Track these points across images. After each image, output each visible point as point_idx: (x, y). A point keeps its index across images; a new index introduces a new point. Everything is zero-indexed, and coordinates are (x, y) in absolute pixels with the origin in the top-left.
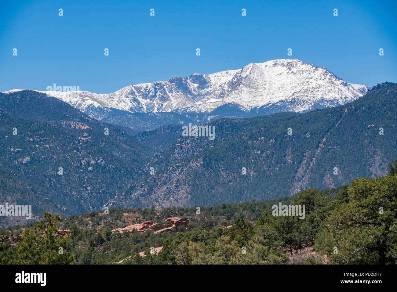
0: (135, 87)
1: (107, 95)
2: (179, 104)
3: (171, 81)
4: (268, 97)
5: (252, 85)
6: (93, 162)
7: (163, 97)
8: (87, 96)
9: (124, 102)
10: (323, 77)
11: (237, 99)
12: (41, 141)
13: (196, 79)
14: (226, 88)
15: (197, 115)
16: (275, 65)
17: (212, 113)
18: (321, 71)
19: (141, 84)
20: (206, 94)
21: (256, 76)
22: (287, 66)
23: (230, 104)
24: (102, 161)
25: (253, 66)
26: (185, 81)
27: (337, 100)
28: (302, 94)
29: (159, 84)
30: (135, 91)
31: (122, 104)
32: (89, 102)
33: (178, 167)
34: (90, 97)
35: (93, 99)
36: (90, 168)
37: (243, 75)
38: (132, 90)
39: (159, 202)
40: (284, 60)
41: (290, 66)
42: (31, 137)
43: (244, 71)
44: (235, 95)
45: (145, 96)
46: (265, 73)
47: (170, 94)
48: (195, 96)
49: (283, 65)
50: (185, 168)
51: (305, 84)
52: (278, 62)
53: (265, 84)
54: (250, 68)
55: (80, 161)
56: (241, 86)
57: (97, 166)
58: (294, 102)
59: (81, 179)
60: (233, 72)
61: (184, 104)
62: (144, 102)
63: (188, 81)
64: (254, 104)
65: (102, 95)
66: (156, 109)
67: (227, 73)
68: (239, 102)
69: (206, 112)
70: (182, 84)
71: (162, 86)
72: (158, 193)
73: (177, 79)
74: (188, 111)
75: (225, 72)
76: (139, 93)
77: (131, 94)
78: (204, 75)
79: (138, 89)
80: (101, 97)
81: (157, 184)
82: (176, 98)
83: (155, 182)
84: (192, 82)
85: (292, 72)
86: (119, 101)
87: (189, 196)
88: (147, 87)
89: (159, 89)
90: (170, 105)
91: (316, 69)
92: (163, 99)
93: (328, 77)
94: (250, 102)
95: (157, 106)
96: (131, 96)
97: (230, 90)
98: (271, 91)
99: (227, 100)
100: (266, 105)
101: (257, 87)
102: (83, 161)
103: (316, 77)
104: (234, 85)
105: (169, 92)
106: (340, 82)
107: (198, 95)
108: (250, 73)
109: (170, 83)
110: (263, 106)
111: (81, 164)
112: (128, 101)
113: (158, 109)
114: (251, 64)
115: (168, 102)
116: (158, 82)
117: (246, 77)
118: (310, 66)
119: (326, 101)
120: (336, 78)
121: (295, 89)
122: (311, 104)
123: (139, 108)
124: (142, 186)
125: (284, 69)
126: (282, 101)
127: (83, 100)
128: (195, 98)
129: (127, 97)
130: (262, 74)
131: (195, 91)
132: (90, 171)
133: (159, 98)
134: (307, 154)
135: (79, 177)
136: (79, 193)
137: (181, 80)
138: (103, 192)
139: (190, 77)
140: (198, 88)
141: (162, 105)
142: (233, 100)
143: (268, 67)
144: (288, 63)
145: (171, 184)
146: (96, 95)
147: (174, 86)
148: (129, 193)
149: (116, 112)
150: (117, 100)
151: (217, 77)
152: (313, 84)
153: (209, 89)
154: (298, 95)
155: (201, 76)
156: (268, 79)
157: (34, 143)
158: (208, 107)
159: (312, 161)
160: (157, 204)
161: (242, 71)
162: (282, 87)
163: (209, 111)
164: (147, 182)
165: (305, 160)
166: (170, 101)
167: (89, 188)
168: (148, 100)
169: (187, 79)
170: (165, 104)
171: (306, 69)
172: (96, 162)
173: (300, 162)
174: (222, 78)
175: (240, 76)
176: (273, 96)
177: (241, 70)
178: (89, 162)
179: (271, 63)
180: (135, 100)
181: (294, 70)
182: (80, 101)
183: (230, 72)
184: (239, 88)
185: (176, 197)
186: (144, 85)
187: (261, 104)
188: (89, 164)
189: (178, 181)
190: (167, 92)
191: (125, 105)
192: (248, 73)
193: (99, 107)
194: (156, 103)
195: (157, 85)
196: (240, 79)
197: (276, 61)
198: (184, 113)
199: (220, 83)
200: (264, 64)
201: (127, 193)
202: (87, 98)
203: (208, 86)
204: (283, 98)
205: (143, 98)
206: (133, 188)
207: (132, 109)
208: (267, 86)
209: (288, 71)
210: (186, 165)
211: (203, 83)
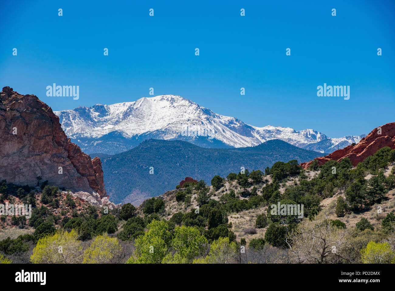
2: (79, 129)
3: (76, 110)
4: (150, 127)
5: (140, 116)
7: (67, 123)
10: (194, 112)
11: (125, 127)
13: (98, 108)
14: (121, 116)
16: (162, 99)
17: (101, 139)
18: (194, 106)
20: (105, 121)
21: (144, 108)
22: (171, 101)
23: (116, 131)
25: (144, 100)
26: (89, 110)
28: (173, 125)
29: (65, 112)
37: (135, 107)
40: (169, 96)
41: (173, 101)
43: (137, 103)
44: (124, 124)
46: (153, 105)
47: (73, 121)
48: (95, 122)
49: (168, 100)
51: (180, 117)
52: (164, 98)
53: (150, 115)
54: (142, 101)
56: (131, 116)
58: (166, 132)
60: (128, 104)
63: (91, 110)
64: (136, 132)
67: (124, 105)
68: (124, 130)
69: (97, 137)
70: (85, 112)
71: (68, 114)
73: (81, 108)
74: (82, 136)
75: (123, 103)
78: (105, 106)
82: (78, 125)
84: (95, 111)
85: (173, 106)
89: (65, 116)
90: (72, 130)
91: (191, 105)
92: (67, 125)
93: (198, 112)
94: (134, 130)
97: (123, 118)
98: (153, 121)
99: (117, 128)
100: (146, 133)
101: (143, 117)
103: (189, 111)
105: (73, 119)
106: (205, 116)
107: (99, 122)
108: (141, 106)
109: (74, 112)
110: (144, 134)
114: (143, 98)
115: (71, 127)
116: (65, 111)
117: (137, 109)
118: (187, 102)
121: (170, 120)
122: (178, 134)
125: (168, 104)
126: (158, 130)
128: (95, 124)
130: (150, 107)
131: (96, 118)
133: (64, 124)
137: (85, 109)
139: (93, 107)
140: (99, 116)
142: (121, 128)
143: (156, 101)
144: (172, 99)
147: (77, 115)
151: (115, 107)
152: (186, 117)
153: (108, 117)
154: (170, 126)
155: (102, 107)
156: (153, 111)
158: (99, 133)
161: (135, 104)
162: (163, 118)
163: (99, 137)
166: (72, 126)
169: (91, 108)
170: (68, 129)
171: (184, 104)
174: (120, 108)
175: (133, 108)
176: (154, 126)
177: (135, 102)
179: (159, 98)
181: (175, 104)
183: (126, 103)
184: (129, 118)
187: (143, 132)
190: (71, 119)
192: (139, 106)
195: (63, 113)
196: (132, 110)
197: (163, 97)
198: (78, 138)
199: (117, 112)
200: (153, 98)
203: (107, 115)
204: (160, 128)
208: (151, 117)
209: (170, 105)
211: (103, 111)
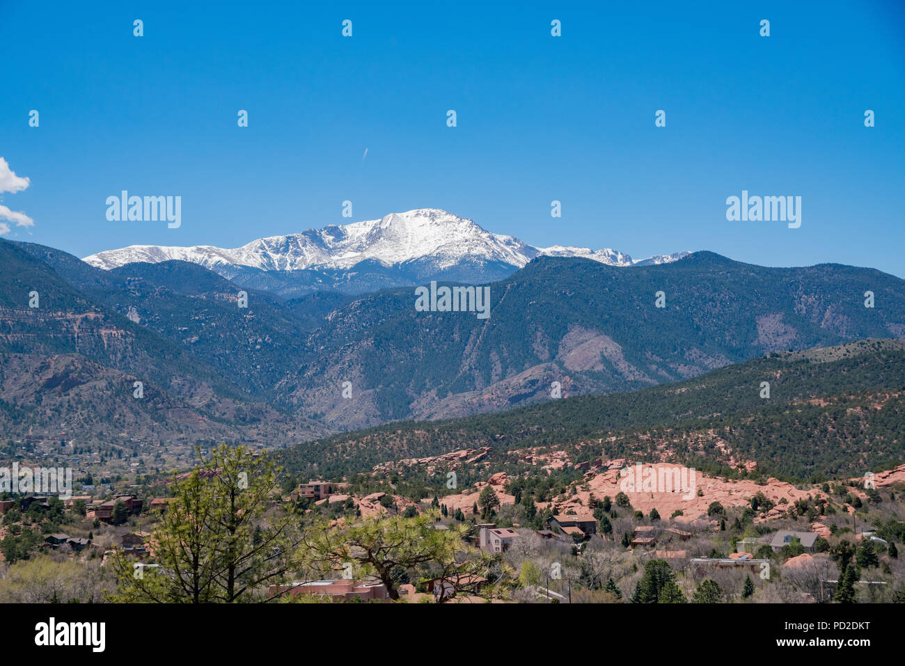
0: (265, 241)
1: (236, 251)
3: (304, 233)
4: (411, 251)
5: (393, 238)
6: (260, 340)
7: (296, 251)
8: (214, 252)
9: (254, 257)
10: (469, 229)
11: (378, 254)
12: (206, 319)
13: (332, 230)
14: (364, 241)
15: (335, 272)
16: (417, 215)
17: (352, 270)
18: (466, 222)
19: (271, 237)
20: (342, 248)
21: (396, 227)
22: (430, 216)
23: (370, 259)
24: (269, 339)
25: (394, 217)
26: (320, 233)
27: (484, 255)
28: (447, 248)
29: (291, 237)
30: (265, 245)
31: (252, 259)
32: (216, 258)
33: (349, 346)
34: (216, 253)
35: (220, 255)
36: (258, 347)
37: (383, 227)
38: (262, 244)
39: (333, 381)
40: (426, 210)
41: (433, 216)
42: (196, 315)
43: (384, 222)
44: (374, 249)
45: (277, 251)
46: (407, 224)
47: (304, 248)
48: (330, 249)
49: (425, 215)
50: (356, 348)
51: (449, 237)
52: (420, 213)
53: (407, 237)
54: (391, 219)
55: (248, 339)
56: (382, 238)
57: (264, 344)
58: (439, 257)
59: (250, 357)
60: (371, 223)
61: (319, 259)
62: (276, 257)
63: (323, 233)
64: (396, 259)
65: (229, 250)
66: (288, 265)
67: (365, 224)
68: (380, 258)
69: (345, 268)
70: (316, 236)
71: (295, 239)
72: (331, 372)
73: (310, 231)
74: (325, 267)
75: (363, 223)
76: (269, 247)
77: (262, 249)
78: (340, 227)
79: (268, 243)
80: (230, 252)
81: (329, 364)
82: (311, 253)
83: (326, 361)
84: (327, 235)
85: (436, 223)
86: (248, 257)
87: (363, 375)
88: (278, 240)
89: (292, 243)
90: (304, 261)
91: (461, 221)
92: (297, 254)
93: (474, 229)
94: (392, 256)
95: (290, 261)
96: (261, 251)
97: (368, 242)
98: (413, 244)
99: (368, 255)
100: (409, 261)
101: (399, 240)
102: (250, 340)
103: (461, 229)
104: (374, 237)
105: (303, 246)
106: (487, 235)
107: (334, 248)
108: (391, 224)
109: (303, 236)
110: (406, 261)
111: (249, 343)
112: (258, 256)
113: (291, 265)
114: (391, 215)
115: (302, 257)
116: (290, 235)
117: (387, 228)
118: (454, 217)
119: (472, 256)
120: (483, 230)
121: (439, 242)
122: (457, 259)
123: (270, 264)
124: (314, 366)
125: (427, 220)
126: (426, 256)
127: (210, 257)
128: (331, 252)
129: (257, 252)
130: (403, 225)
131: (330, 244)
132: (258, 350)
133: (292, 253)
134: (474, 332)
135: (248, 356)
136: (249, 372)
137: (315, 232)
138: (273, 371)
139: (325, 229)
140: (334, 240)
141: (295, 261)
142: (373, 255)
143: (409, 218)
144: (431, 213)
145: (344, 363)
146: (223, 250)
147: (308, 239)
148: (301, 372)
149: (247, 270)
150: (246, 255)
151: (354, 229)
152: (459, 237)
153: (345, 242)
154: (443, 249)
155: (336, 228)
156: (409, 231)
157: (200, 321)
158: (346, 262)
159: (478, 338)
160: (331, 383)
161: (381, 222)
162: (425, 240)
163: (348, 268)
164: (319, 362)
165: (472, 338)
166: (305, 256)
167: (258, 367)
168: (280, 255)
169: (322, 231)
170: (298, 259)
171: (451, 220)
172: (264, 340)
173: (467, 340)
174: (360, 229)
175: (380, 228)
176: (416, 250)
177: (380, 220)
178: (256, 341)
179: (412, 213)
180: (265, 255)
181: (438, 221)
182: (206, 257)
183: (368, 222)
184: (379, 241)
185: (349, 376)
186: (275, 238)
187: (404, 259)
188: (256, 343)
189: (351, 361)
190: (301, 246)
191: (255, 261)
192: (388, 224)
193: (227, 264)
194: (289, 258)
195: (289, 238)
196: (380, 231)
197: (418, 212)
198: (321, 270)
199: (358, 235)
200: (405, 214)
201: (299, 373)
202: (214, 254)
203: (345, 239)
204: (427, 253)
205: (274, 253)
206: (305, 368)
207: (263, 265)
208: (409, 239)
209: (431, 221)
210: (357, 344)
211: (339, 234)
